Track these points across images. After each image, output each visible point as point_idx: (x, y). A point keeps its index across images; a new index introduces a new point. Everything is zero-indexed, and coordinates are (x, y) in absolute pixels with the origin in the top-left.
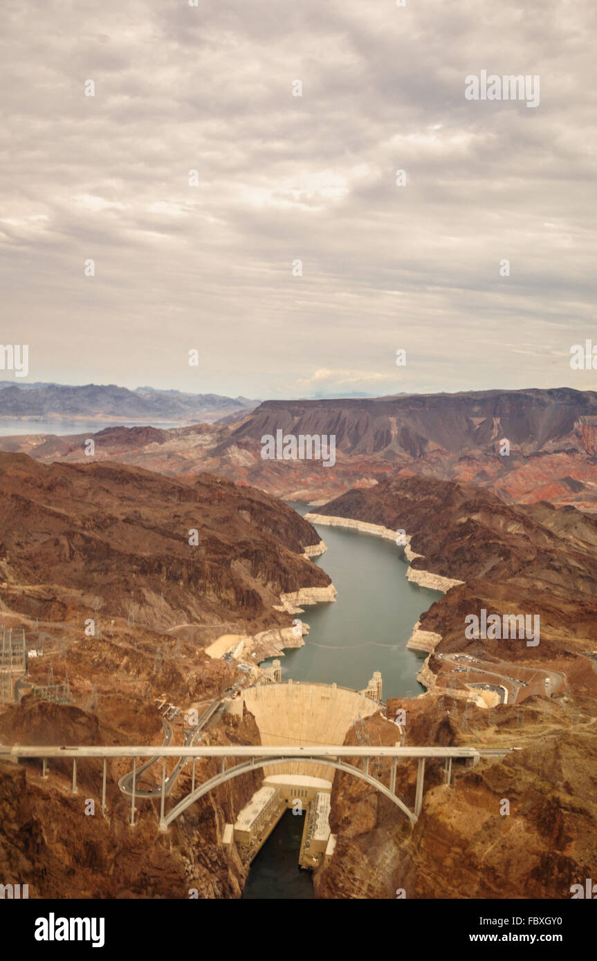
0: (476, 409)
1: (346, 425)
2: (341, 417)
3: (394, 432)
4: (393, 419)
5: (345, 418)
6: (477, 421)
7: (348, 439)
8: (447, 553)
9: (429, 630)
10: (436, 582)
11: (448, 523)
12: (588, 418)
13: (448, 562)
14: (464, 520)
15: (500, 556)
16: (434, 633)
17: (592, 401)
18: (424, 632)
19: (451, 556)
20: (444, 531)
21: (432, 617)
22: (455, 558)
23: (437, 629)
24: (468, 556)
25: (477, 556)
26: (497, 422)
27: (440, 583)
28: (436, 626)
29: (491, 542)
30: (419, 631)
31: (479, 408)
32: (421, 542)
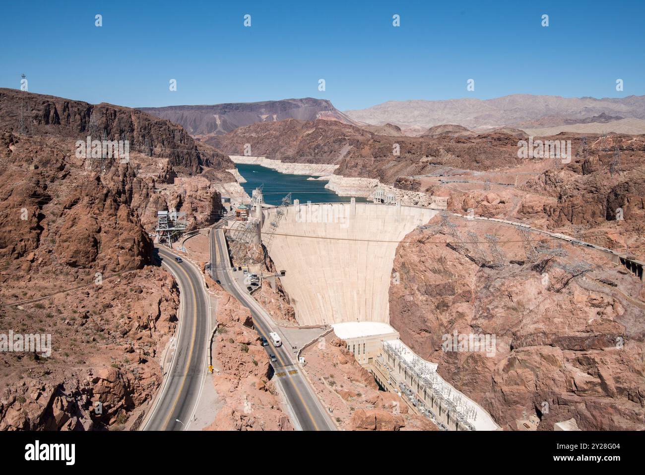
0: (263, 110)
1: (188, 120)
2: (184, 115)
3: (218, 122)
4: (217, 116)
5: (187, 117)
6: (264, 117)
7: (191, 128)
8: (308, 150)
9: (354, 176)
10: (307, 168)
11: (297, 137)
12: (323, 112)
13: (311, 155)
14: (310, 132)
15: (350, 145)
16: (360, 178)
17: (324, 104)
18: (351, 178)
19: (311, 150)
20: (295, 143)
21: (353, 167)
22: (316, 151)
23: (360, 175)
24: (326, 148)
25: (332, 148)
26: (275, 116)
27: (310, 168)
28: (359, 172)
29: (340, 137)
30: (346, 179)
31: (264, 110)
32: (278, 152)
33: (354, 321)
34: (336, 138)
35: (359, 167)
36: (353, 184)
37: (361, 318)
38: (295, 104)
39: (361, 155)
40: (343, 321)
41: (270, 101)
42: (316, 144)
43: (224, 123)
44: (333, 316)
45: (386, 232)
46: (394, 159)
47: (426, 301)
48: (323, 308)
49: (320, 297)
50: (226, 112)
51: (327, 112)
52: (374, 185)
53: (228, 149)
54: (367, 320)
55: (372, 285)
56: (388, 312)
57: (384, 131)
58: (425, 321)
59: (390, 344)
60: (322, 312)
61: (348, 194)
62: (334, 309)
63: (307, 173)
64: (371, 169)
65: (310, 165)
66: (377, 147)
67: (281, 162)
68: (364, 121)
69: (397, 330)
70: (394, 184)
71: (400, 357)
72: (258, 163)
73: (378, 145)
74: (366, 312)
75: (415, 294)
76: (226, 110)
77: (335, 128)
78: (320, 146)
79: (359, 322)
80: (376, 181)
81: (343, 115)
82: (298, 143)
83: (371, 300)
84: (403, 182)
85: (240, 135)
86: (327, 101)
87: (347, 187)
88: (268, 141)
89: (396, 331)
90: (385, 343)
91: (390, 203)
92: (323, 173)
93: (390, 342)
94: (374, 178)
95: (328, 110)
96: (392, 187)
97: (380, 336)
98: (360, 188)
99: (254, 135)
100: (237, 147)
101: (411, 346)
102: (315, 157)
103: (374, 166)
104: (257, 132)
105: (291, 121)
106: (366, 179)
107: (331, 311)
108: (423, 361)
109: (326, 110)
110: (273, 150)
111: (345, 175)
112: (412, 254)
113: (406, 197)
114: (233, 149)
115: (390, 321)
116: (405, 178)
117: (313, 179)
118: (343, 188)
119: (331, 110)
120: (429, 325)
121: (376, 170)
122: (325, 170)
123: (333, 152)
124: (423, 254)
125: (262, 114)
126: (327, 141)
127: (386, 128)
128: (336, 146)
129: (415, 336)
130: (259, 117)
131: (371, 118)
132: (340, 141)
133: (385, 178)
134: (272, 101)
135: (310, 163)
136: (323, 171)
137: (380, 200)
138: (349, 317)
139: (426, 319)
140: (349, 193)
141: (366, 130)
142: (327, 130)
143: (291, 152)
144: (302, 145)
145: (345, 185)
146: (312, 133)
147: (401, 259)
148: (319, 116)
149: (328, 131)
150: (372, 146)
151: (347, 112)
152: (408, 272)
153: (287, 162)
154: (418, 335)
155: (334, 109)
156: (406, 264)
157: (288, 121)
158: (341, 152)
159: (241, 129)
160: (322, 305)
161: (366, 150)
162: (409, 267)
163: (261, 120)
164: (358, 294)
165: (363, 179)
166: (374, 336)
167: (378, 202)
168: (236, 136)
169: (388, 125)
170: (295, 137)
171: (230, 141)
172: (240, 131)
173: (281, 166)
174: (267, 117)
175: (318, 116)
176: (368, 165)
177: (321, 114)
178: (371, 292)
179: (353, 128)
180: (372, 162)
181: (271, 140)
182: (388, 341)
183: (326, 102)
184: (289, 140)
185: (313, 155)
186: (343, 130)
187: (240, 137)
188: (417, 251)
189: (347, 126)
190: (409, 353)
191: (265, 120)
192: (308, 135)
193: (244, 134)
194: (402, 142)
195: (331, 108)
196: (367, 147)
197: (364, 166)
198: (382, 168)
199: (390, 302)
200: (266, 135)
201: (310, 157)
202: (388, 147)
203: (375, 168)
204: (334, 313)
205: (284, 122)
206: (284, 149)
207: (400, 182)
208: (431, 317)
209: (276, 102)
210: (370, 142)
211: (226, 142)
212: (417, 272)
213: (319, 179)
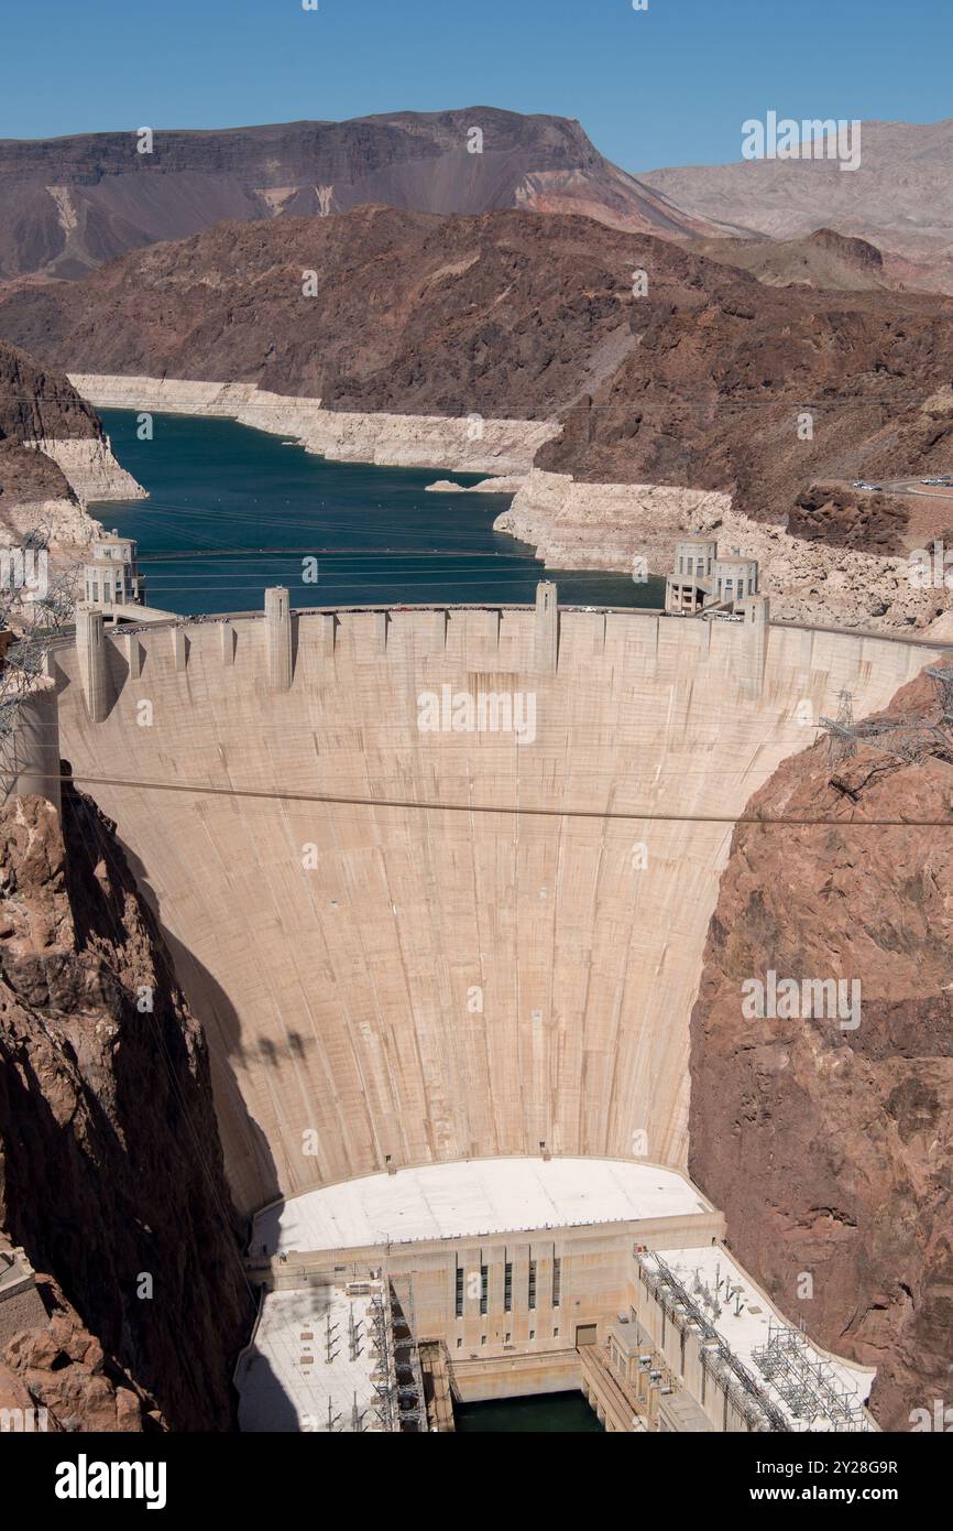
0: (272, 165)
3: (68, 220)
4: (62, 193)
6: (276, 196)
8: (443, 354)
9: (623, 479)
10: (434, 435)
11: (399, 291)
12: (546, 176)
13: (456, 374)
14: (458, 268)
15: (635, 329)
16: (647, 487)
17: (552, 136)
18: (607, 487)
19: (461, 357)
20: (389, 317)
21: (618, 432)
22: (480, 359)
23: (652, 471)
24: (525, 344)
25: (555, 343)
26: (325, 195)
27: (448, 438)
28: (648, 460)
29: (591, 295)
30: (584, 488)
31: (276, 163)
32: (314, 360)
33: (526, 1153)
34: (574, 295)
35: (649, 434)
36: (617, 513)
37: (557, 1138)
38: (417, 138)
39: (661, 379)
40: (473, 1152)
41: (304, 124)
42: (480, 324)
43: (94, 223)
44: (428, 1127)
45: (693, 745)
46: (808, 401)
47: (846, 1075)
48: (382, 1092)
49: (372, 1040)
50: (102, 172)
51: (565, 173)
52: (710, 520)
53: (98, 344)
54: (584, 1151)
55: (619, 989)
56: (682, 1117)
57: (800, 265)
58: (834, 1168)
59: (671, 1265)
60: (377, 1109)
61: (587, 561)
62: (435, 1097)
63: (434, 458)
64: (701, 442)
65: (451, 420)
66: (737, 342)
67: (322, 407)
68: (737, 221)
69: (714, 1201)
70: (786, 518)
71: (710, 1334)
72: (229, 410)
73: (740, 330)
74: (583, 1115)
75: (799, 1044)
76: (103, 164)
77: (572, 248)
78: (497, 333)
79: (547, 1157)
80: (716, 503)
81: (641, 193)
82: (404, 318)
83: (609, 1058)
84: (828, 507)
85: (150, 279)
86: (568, 123)
87: (584, 526)
88: (273, 308)
89: (710, 1208)
90: (650, 1264)
91: (729, 608)
92: (504, 462)
93: (671, 1257)
94: (714, 487)
95: (571, 168)
96: (780, 529)
97: (633, 1228)
98: (646, 534)
99: (211, 280)
100: (136, 335)
101: (767, 1275)
102: (472, 384)
103: (717, 431)
104: (227, 269)
105: (377, 214)
106: (675, 490)
107: (422, 1104)
108: (811, 1354)
109: (560, 168)
110: (292, 349)
111: (580, 474)
112: (796, 856)
113: (836, 580)
114: (119, 342)
115: (690, 1161)
116: (837, 490)
117: (455, 488)
118: (567, 532)
119: (582, 166)
120: (850, 1187)
121: (722, 448)
122: (514, 445)
123: (556, 364)
124: (842, 857)
125: (266, 182)
126: (529, 310)
127: (812, 252)
128: (573, 335)
129: (788, 1236)
130: (254, 197)
131: (770, 207)
132: (592, 311)
133: (758, 486)
134: (315, 123)
135: (450, 415)
136: (507, 449)
137: (693, 594)
138: (502, 1133)
139: (837, 1162)
140: (595, 555)
141: (717, 259)
142: (533, 258)
143: (368, 363)
144: (419, 328)
145: (576, 517)
146: (467, 274)
147: (747, 874)
148: (525, 196)
149: (537, 265)
150: (715, 335)
151: (663, 173)
152: (775, 937)
153: (346, 408)
154: (801, 1232)
155: (595, 162)
156: (767, 898)
157: (363, 217)
158: (591, 364)
159: (156, 253)
160: (379, 1077)
161: (687, 357)
162: (779, 916)
163: (260, 210)
164: (550, 1027)
165: (662, 491)
166: (601, 1225)
167: (679, 603)
168: (134, 284)
169: (822, 239)
170: (391, 291)
171: (108, 308)
172: (151, 261)
173: (318, 424)
174: (292, 197)
175: (520, 194)
176: (687, 427)
177: (537, 185)
178: (614, 1025)
179: (658, 251)
180: (711, 412)
181: (286, 302)
182: (664, 1255)
183: (563, 126)
184: (360, 306)
185: (464, 374)
186: (608, 259)
187: (151, 288)
188: (817, 842)
189: (630, 243)
190: (755, 1311)
191: (279, 210)
192: (450, 281)
193: (170, 274)
194: (852, 315)
195: (587, 155)
196: (690, 343)
197: (670, 430)
198: (752, 442)
199: (692, 1069)
200: (266, 283)
201: (450, 387)
202: (784, 341)
203: (717, 442)
204: (435, 1113)
205: (348, 218)
206: (337, 345)
207: (812, 507)
208: (857, 1149)
209: (332, 127)
210: (706, 318)
211: (90, 313)
212: (816, 939)
213: (482, 487)
